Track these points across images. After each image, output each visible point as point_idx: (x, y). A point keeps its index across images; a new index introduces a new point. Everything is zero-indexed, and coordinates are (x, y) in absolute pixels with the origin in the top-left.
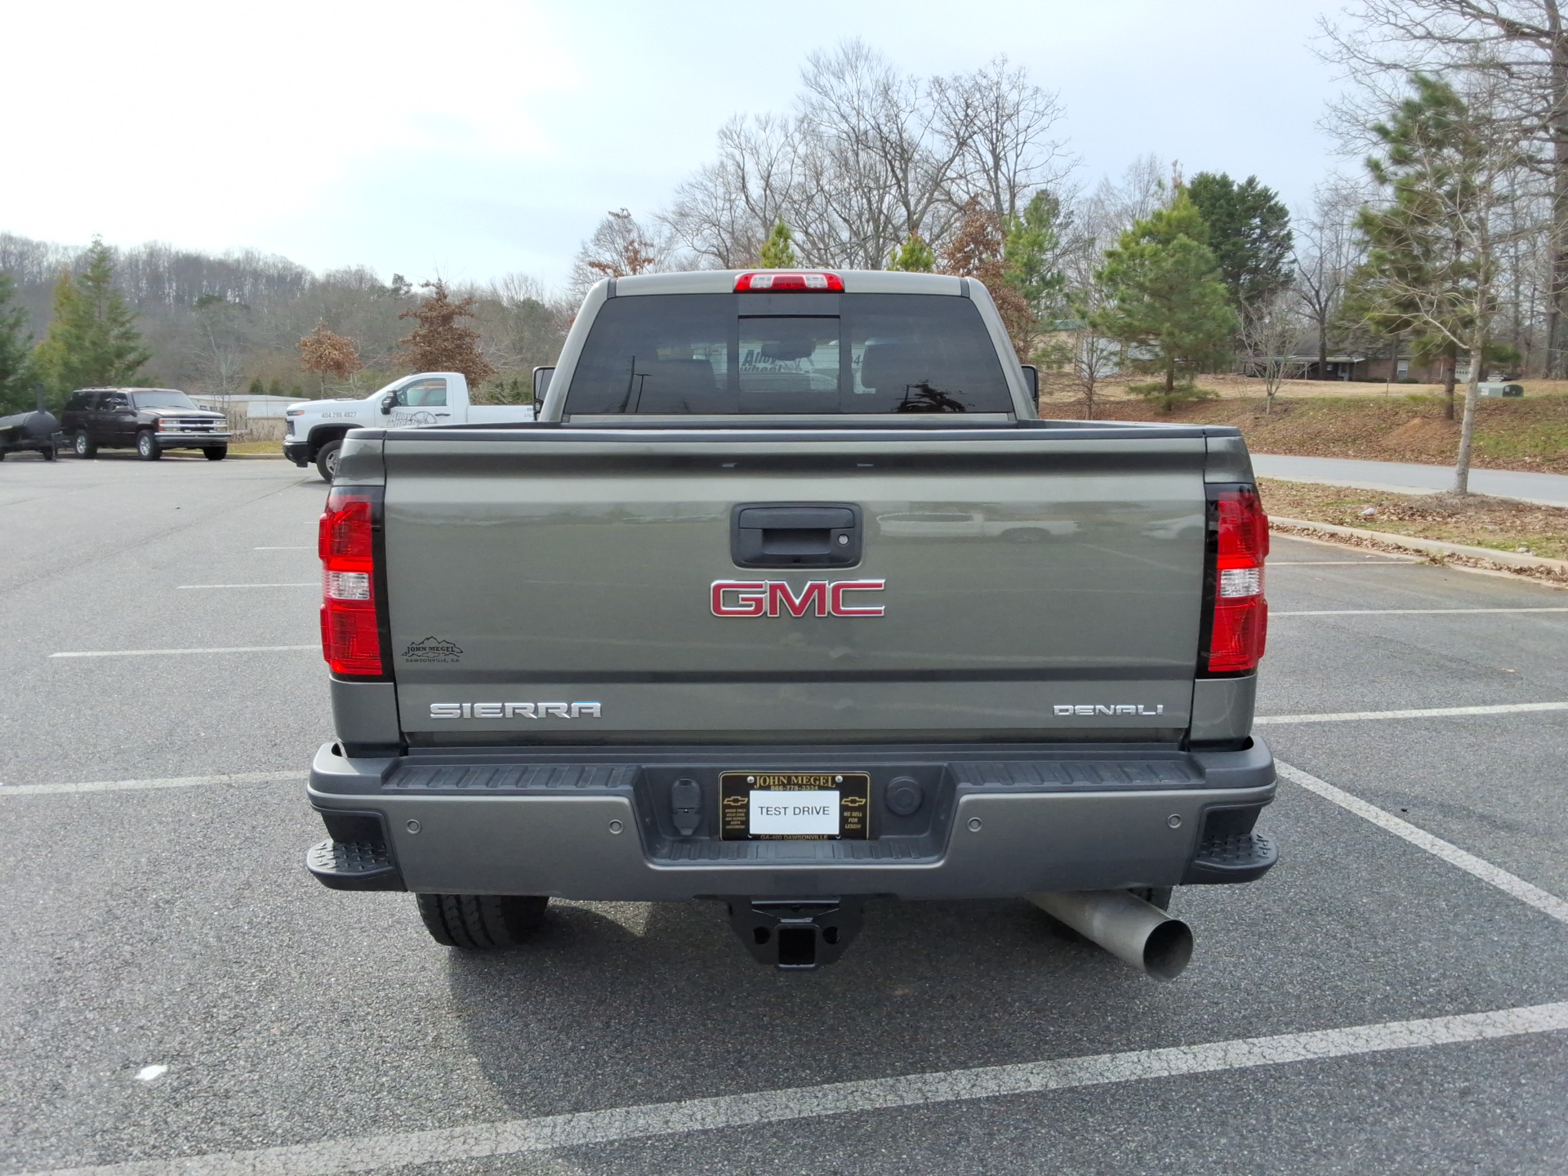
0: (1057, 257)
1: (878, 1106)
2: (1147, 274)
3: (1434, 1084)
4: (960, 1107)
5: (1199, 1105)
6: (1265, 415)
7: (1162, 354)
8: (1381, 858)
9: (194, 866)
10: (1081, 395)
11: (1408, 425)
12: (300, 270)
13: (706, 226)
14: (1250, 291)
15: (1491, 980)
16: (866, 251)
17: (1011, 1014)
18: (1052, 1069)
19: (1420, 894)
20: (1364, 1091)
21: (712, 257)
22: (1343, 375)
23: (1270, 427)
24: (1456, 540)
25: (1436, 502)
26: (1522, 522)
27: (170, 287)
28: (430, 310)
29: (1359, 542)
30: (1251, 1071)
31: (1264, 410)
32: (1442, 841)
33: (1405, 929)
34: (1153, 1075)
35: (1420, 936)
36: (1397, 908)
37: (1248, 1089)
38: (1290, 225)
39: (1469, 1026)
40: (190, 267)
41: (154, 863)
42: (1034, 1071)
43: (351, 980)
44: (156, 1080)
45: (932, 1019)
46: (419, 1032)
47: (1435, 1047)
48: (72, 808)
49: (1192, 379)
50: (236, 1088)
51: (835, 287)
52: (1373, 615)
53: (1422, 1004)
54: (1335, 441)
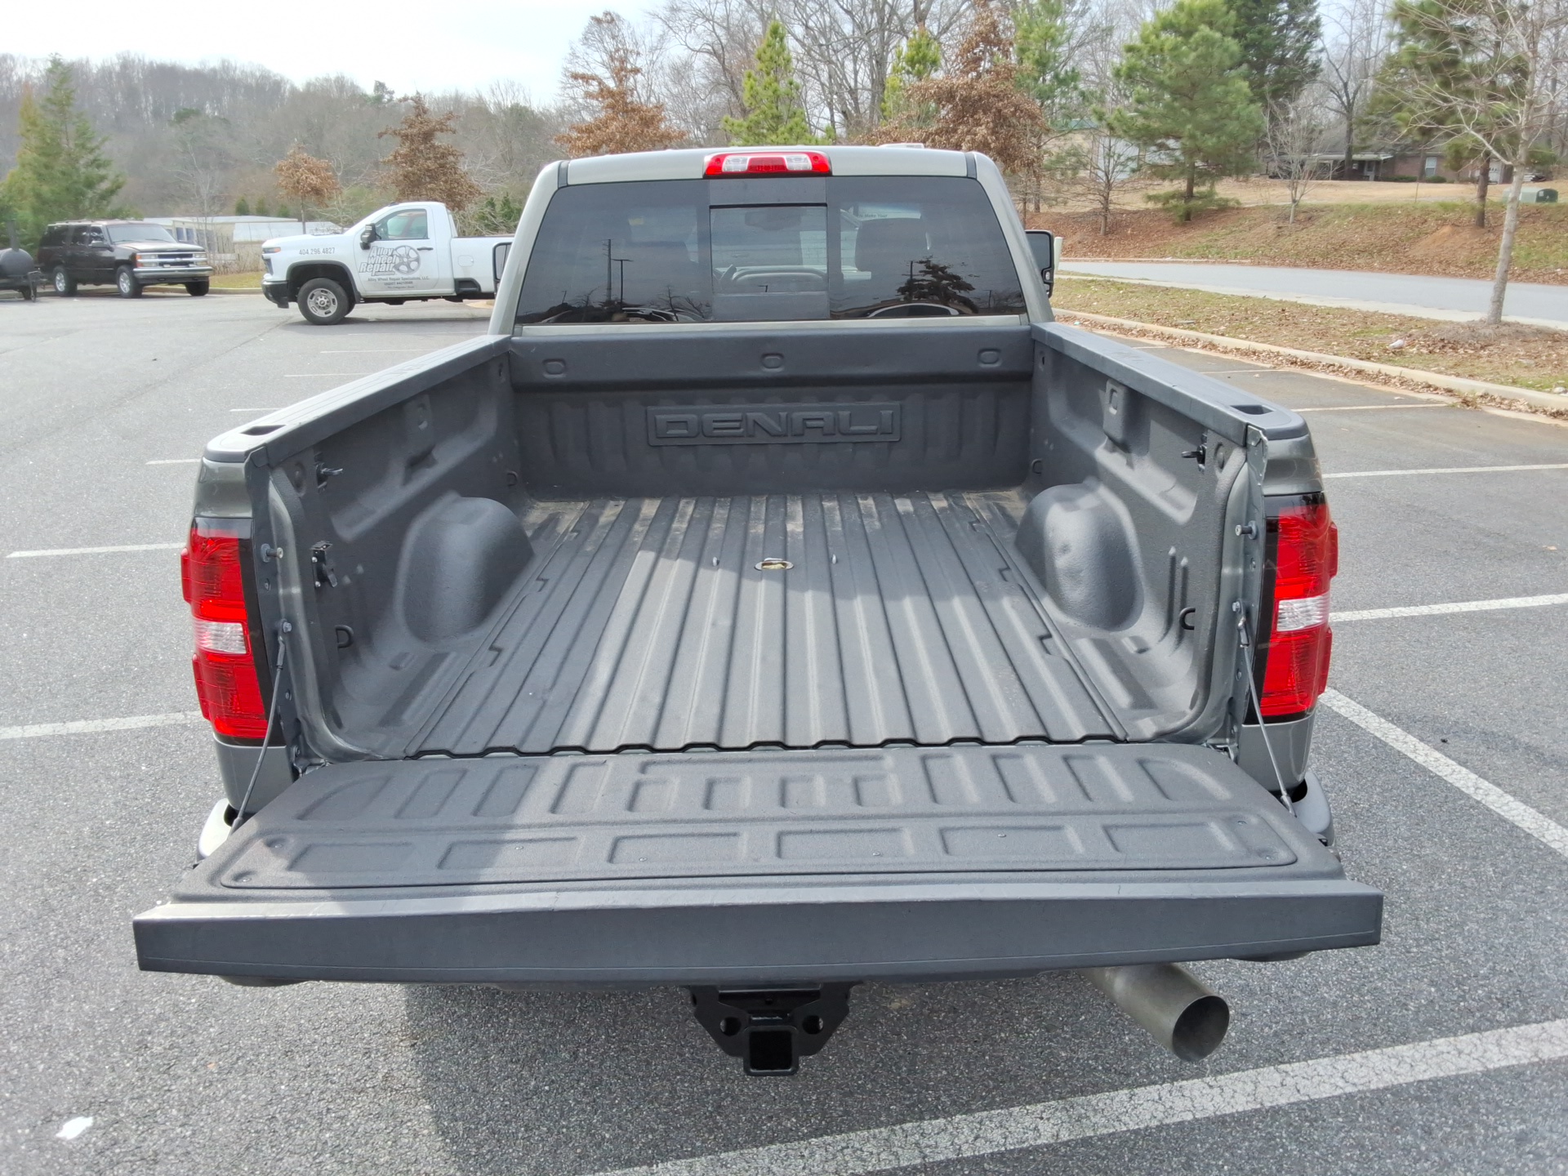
0: (1072, 49)
1: (870, 1169)
2: (1166, 72)
3: (1487, 1127)
4: (962, 1169)
5: (1226, 1162)
6: (1289, 224)
7: (1182, 158)
8: (1421, 807)
9: (139, 838)
10: (1098, 206)
11: (1436, 234)
12: (278, 78)
13: (699, 21)
14: (1276, 83)
15: (1545, 977)
16: (870, 46)
17: (1018, 1034)
18: (1064, 1113)
19: (1463, 857)
20: (1409, 1138)
21: (707, 56)
22: (1369, 174)
23: (1294, 237)
24: (1490, 377)
25: (1468, 333)
26: (1558, 354)
27: (147, 101)
28: (410, 127)
29: (1387, 380)
30: (1284, 1110)
31: (1287, 218)
32: (1486, 783)
33: (1450, 906)
34: (1176, 1119)
35: (1466, 915)
36: (1440, 877)
37: (1281, 1137)
38: (1320, 11)
39: (1523, 1043)
40: (166, 76)
41: (96, 833)
42: (1044, 1115)
43: (298, 996)
44: (79, 1138)
45: (932, 1042)
46: (369, 1067)
47: (1487, 1073)
48: (15, 760)
49: (1212, 185)
50: (166, 1150)
51: (821, 169)
52: (1404, 476)
53: (1471, 1012)
54: (1360, 252)
